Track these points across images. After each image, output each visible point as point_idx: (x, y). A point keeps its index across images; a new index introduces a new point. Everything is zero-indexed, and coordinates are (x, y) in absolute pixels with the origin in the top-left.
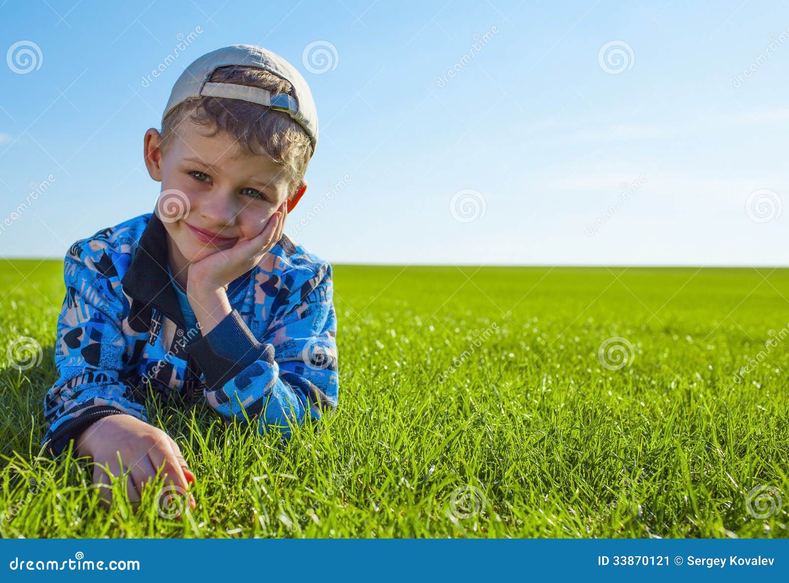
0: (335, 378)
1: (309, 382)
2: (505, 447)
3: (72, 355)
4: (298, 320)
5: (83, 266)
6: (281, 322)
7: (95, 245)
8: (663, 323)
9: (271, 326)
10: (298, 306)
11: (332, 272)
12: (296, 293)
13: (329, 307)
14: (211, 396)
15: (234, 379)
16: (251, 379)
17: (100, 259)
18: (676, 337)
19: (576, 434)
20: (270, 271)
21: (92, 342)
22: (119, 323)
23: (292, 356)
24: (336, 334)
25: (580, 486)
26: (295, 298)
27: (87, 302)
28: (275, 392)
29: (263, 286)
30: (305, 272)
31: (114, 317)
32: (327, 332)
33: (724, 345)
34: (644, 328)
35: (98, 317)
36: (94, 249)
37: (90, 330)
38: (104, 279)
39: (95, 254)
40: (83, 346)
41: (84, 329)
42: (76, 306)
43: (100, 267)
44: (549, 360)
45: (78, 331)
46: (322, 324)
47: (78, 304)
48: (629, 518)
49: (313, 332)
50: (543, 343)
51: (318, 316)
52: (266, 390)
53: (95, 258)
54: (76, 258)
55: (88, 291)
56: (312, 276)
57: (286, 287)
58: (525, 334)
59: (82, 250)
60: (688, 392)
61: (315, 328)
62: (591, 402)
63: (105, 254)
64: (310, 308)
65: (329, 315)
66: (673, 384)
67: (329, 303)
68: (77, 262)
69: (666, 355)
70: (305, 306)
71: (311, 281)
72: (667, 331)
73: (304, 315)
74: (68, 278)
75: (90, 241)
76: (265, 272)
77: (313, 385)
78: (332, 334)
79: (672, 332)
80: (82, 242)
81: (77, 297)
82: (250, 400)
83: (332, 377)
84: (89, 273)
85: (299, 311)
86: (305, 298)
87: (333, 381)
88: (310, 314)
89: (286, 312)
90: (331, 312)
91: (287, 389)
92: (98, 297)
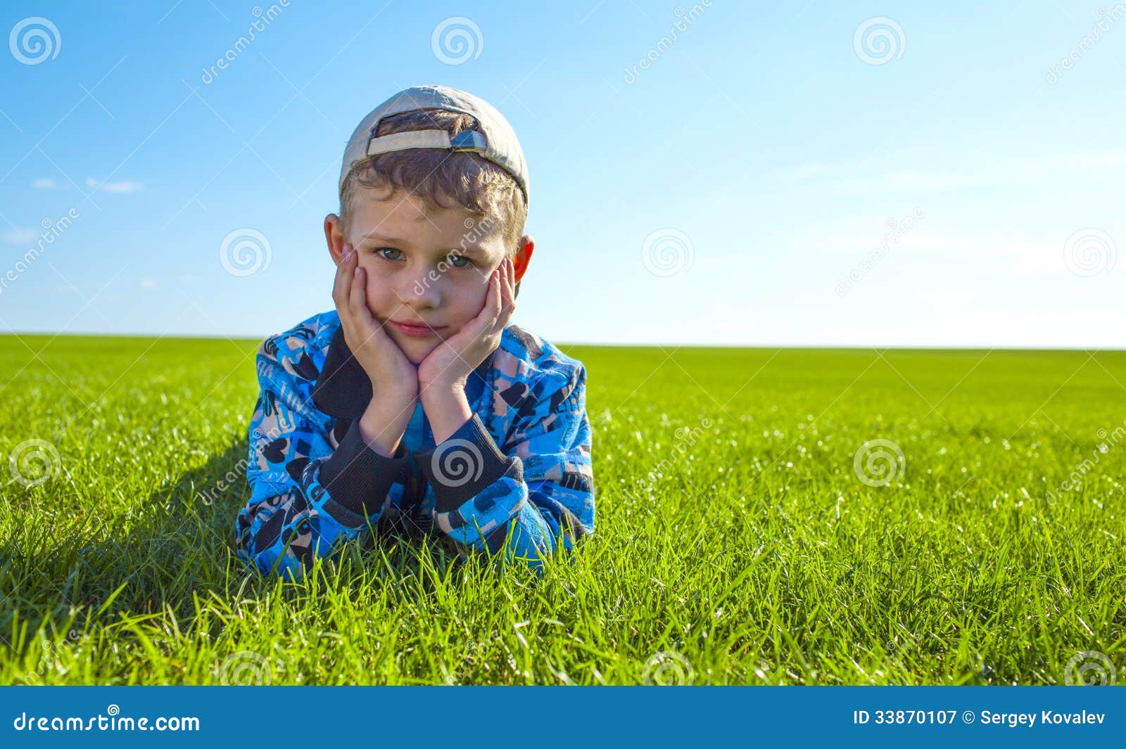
0: (591, 501)
1: (561, 505)
2: (803, 585)
3: (272, 470)
4: (544, 433)
5: (278, 366)
6: (523, 435)
7: (293, 343)
8: (971, 423)
9: (511, 440)
10: (544, 418)
11: (586, 377)
12: (544, 403)
13: (581, 417)
14: (444, 519)
15: (473, 499)
16: (494, 499)
17: (299, 359)
18: (987, 440)
19: (886, 567)
20: (514, 376)
21: (298, 456)
22: (327, 435)
23: (538, 476)
24: (590, 448)
25: (899, 633)
26: (543, 409)
27: (290, 408)
28: (522, 517)
29: (503, 394)
30: (557, 379)
31: (322, 427)
32: (579, 447)
33: (1049, 451)
34: (946, 428)
35: (305, 426)
36: (292, 348)
37: (296, 442)
38: (306, 384)
39: (293, 354)
40: (288, 460)
41: (288, 440)
42: (277, 413)
43: (300, 369)
44: (837, 471)
45: (281, 443)
46: (571, 438)
47: (280, 410)
48: (969, 676)
49: (562, 448)
50: (826, 449)
51: (568, 429)
52: (511, 513)
53: (294, 357)
54: (271, 357)
55: (289, 397)
56: (565, 383)
57: (534, 395)
58: (803, 437)
59: (278, 349)
60: (1016, 513)
61: (564, 444)
62: (899, 525)
63: (304, 353)
64: (559, 419)
65: (580, 427)
66: (995, 502)
67: (580, 413)
68: (273, 362)
69: (979, 464)
70: (553, 417)
71: (564, 390)
72: (976, 433)
73: (551, 428)
74: (264, 381)
75: (288, 337)
76: (507, 378)
77: (565, 509)
78: (585, 448)
79: (983, 434)
80: (277, 338)
81: (277, 403)
82: (491, 524)
83: (587, 500)
84: (289, 377)
85: (546, 424)
86: (553, 409)
87: (589, 505)
88: (559, 426)
89: (530, 425)
90: (583, 423)
91: (535, 514)
92: (302, 403)
